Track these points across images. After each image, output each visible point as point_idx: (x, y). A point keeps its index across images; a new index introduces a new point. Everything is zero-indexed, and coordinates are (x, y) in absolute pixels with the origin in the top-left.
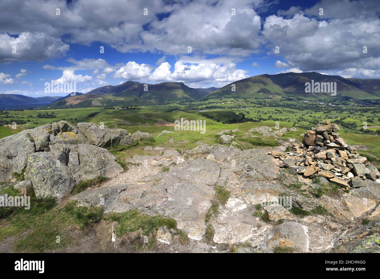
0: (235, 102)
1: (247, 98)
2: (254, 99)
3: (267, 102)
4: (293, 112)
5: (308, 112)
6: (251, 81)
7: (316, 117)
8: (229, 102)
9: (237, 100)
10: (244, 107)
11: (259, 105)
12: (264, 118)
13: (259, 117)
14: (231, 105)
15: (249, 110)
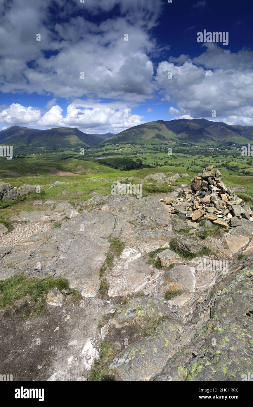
0: (132, 149)
1: (143, 144)
2: (150, 145)
3: (162, 147)
4: (187, 158)
5: (199, 157)
6: (146, 127)
7: (206, 161)
8: (127, 149)
9: (134, 146)
10: (142, 153)
11: (155, 151)
12: (160, 163)
13: (156, 163)
14: (129, 152)
15: (145, 156)
